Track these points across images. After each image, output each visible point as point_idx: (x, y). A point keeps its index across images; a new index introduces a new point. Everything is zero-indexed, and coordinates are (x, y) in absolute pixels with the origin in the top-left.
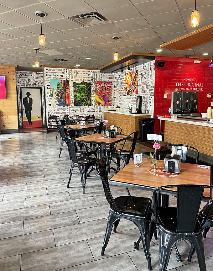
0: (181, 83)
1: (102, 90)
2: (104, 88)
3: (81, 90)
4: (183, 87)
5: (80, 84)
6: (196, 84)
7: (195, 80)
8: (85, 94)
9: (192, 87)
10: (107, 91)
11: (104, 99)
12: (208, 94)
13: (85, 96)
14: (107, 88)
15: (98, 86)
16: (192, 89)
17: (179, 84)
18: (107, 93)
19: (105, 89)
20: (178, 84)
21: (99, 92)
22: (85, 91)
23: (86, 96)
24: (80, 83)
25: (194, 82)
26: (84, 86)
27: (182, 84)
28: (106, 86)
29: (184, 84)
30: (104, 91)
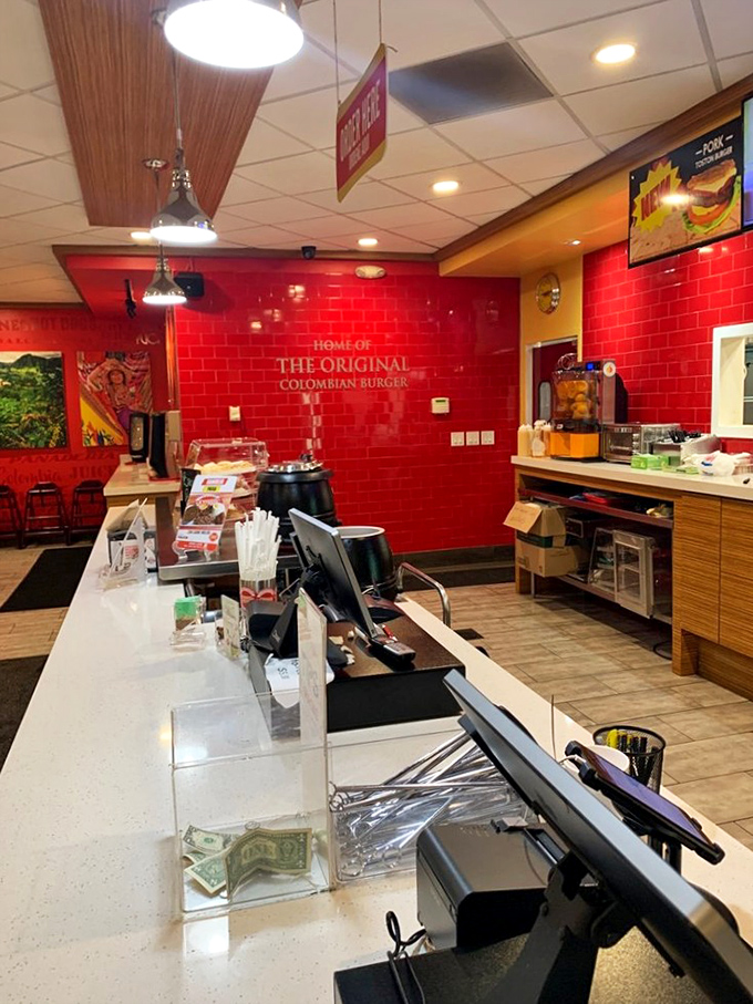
0: (304, 362)
1: (111, 383)
2: (117, 378)
3: (19, 389)
4: (314, 376)
5: (14, 365)
6: (375, 361)
7: (366, 344)
8: (40, 400)
9: (359, 375)
10: (132, 390)
11: (119, 421)
12: (434, 400)
13: (40, 410)
14: (129, 378)
15: (92, 369)
16: (358, 383)
17: (293, 365)
18: (133, 395)
19: (124, 382)
20: (288, 365)
21: (99, 394)
22: (35, 391)
23: (43, 408)
24: (12, 361)
25: (364, 353)
26: (33, 370)
27: (309, 365)
28: (126, 371)
29: (316, 364)
30: (121, 389)
